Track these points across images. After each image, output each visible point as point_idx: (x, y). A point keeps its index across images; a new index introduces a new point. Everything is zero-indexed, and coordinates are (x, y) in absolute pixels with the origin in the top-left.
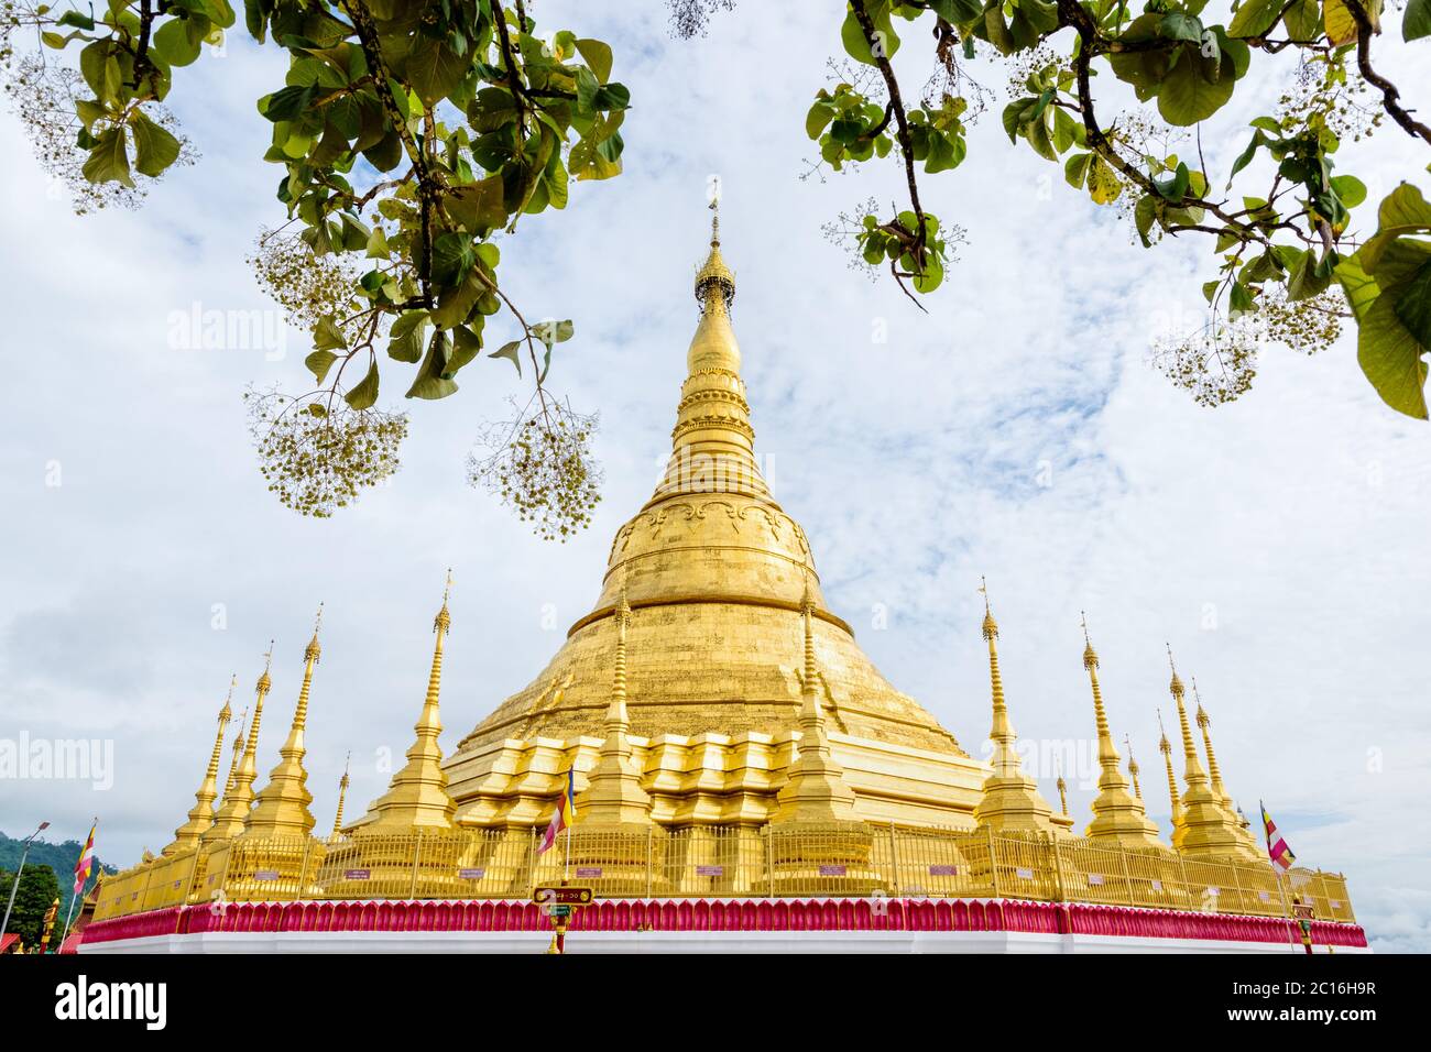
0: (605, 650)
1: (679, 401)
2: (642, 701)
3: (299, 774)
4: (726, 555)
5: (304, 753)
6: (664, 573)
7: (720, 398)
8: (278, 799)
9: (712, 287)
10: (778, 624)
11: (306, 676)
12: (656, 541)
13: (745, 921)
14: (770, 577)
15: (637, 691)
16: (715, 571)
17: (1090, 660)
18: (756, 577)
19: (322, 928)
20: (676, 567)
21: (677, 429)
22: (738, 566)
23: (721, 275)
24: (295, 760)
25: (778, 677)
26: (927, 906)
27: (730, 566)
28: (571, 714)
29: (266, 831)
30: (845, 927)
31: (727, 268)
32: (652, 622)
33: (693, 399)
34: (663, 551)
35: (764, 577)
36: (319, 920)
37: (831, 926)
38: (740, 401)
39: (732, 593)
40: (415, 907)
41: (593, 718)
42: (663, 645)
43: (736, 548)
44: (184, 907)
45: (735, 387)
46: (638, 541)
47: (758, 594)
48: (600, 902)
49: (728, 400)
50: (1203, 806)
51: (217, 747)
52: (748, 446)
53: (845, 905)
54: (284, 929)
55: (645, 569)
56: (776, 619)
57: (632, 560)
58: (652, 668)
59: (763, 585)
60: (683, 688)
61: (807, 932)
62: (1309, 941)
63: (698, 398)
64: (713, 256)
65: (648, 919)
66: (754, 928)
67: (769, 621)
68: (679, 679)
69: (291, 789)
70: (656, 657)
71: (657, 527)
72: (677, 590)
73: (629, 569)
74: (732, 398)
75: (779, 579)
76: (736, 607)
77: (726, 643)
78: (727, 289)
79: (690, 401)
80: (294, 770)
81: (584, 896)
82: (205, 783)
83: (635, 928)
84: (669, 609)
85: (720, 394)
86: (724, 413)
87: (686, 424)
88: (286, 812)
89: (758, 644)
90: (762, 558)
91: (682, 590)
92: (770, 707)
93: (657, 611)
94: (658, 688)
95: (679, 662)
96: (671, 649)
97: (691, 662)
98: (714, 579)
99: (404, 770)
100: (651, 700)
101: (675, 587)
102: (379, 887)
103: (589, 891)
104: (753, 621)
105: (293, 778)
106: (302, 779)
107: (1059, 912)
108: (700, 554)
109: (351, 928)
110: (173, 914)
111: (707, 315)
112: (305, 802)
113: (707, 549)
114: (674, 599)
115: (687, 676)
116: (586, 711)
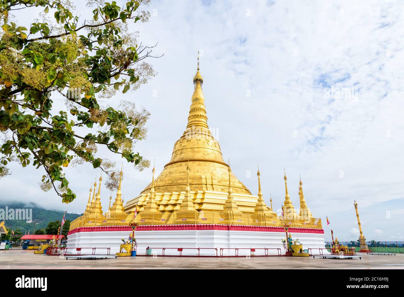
0: (167, 173)
1: (189, 111)
2: (171, 185)
3: (99, 203)
4: (195, 150)
5: (100, 199)
6: (182, 154)
7: (198, 110)
8: (95, 208)
9: (198, 81)
10: (205, 166)
11: (100, 184)
12: (181, 147)
13: (168, 229)
14: (205, 154)
15: (171, 182)
16: (192, 154)
17: (258, 174)
18: (202, 154)
19: (99, 231)
20: (184, 153)
21: (189, 118)
22: (198, 152)
23: (199, 78)
24: (98, 200)
25: (201, 178)
26: (201, 226)
27: (196, 152)
28: (157, 188)
29: (93, 214)
30: (185, 230)
31: (201, 76)
32: (177, 166)
33: (192, 111)
34: (182, 149)
35: (204, 154)
36: (98, 230)
37: (183, 229)
38: (204, 111)
39: (196, 159)
40: (114, 227)
41: (161, 189)
42: (178, 172)
43: (198, 148)
44: (78, 228)
45: (202, 107)
46: (178, 147)
47: (202, 158)
48: (139, 226)
49: (200, 110)
50: (287, 204)
51: (90, 196)
52: (206, 121)
53: (188, 226)
54: (93, 231)
55: (178, 153)
56: (204, 164)
57: (176, 151)
58: (175, 177)
59: (203, 156)
60: (180, 181)
61: (179, 230)
62: (287, 232)
63: (193, 110)
64: (198, 72)
65: (152, 228)
66: (170, 230)
67: (203, 165)
68: (180, 179)
69: (98, 206)
70: (177, 174)
71: (181, 143)
72: (184, 158)
73: (175, 153)
74: (201, 110)
75: (208, 154)
76: (195, 162)
77: (192, 170)
78: (201, 81)
79: (191, 111)
80: (98, 202)
81: (137, 225)
82: (88, 204)
83: (150, 230)
84: (182, 163)
85: (198, 109)
86: (199, 114)
87: (190, 117)
88: (97, 210)
89: (199, 170)
90: (204, 149)
91: (185, 158)
92: (197, 185)
93: (179, 164)
94: (175, 182)
95: (181, 175)
96: (180, 173)
97: (184, 175)
98: (192, 155)
99: (114, 203)
100: (173, 184)
101: (183, 158)
102: (108, 224)
103: (138, 224)
104: (199, 165)
105: (98, 204)
106: (100, 204)
107: (228, 226)
108: (189, 150)
109: (103, 231)
110: (76, 229)
111: (196, 89)
112: (101, 208)
113: (191, 148)
114: (183, 161)
115: (182, 179)
116: (160, 187)
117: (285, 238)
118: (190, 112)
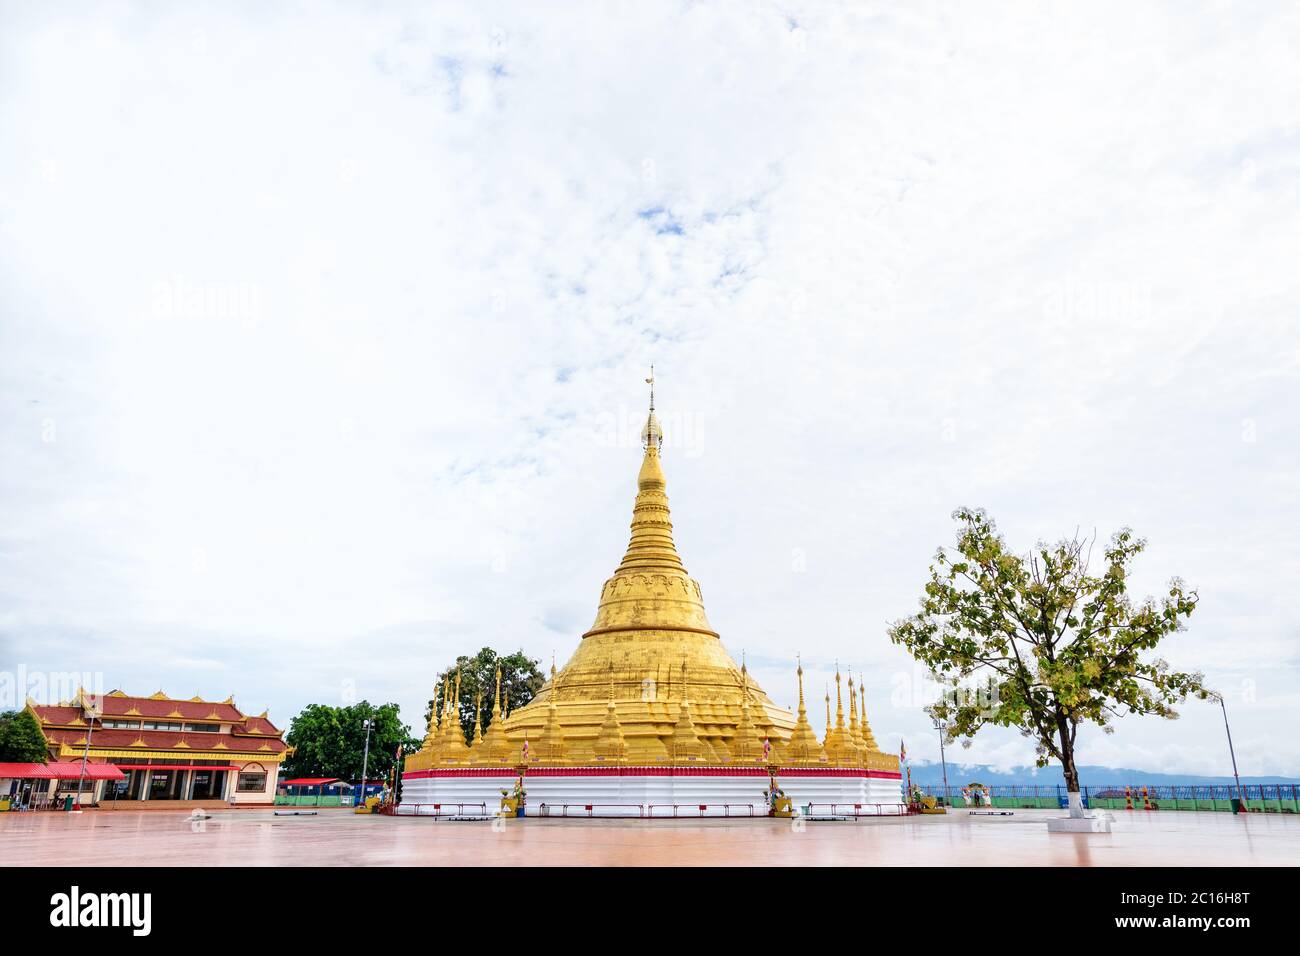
117: (767, 787)
118: (635, 512)
